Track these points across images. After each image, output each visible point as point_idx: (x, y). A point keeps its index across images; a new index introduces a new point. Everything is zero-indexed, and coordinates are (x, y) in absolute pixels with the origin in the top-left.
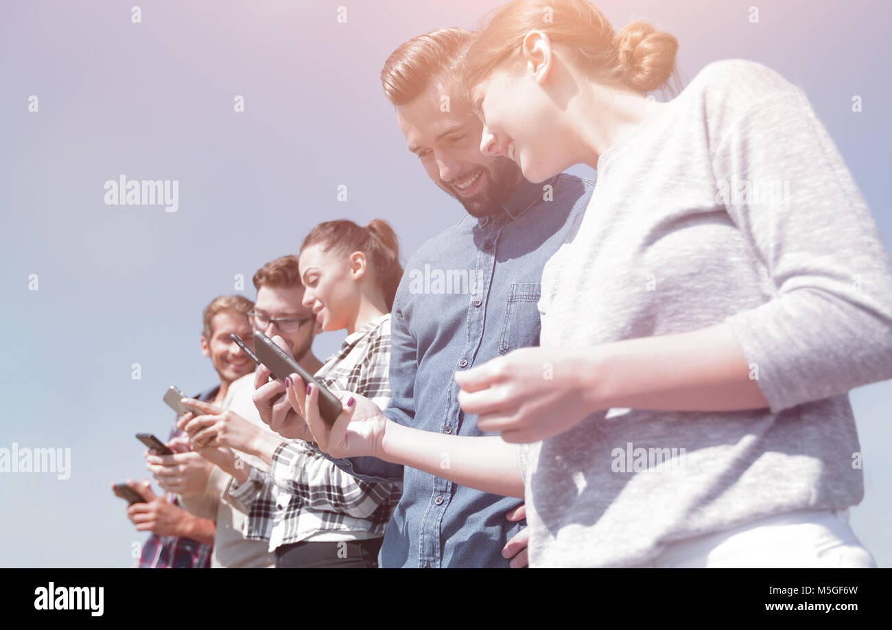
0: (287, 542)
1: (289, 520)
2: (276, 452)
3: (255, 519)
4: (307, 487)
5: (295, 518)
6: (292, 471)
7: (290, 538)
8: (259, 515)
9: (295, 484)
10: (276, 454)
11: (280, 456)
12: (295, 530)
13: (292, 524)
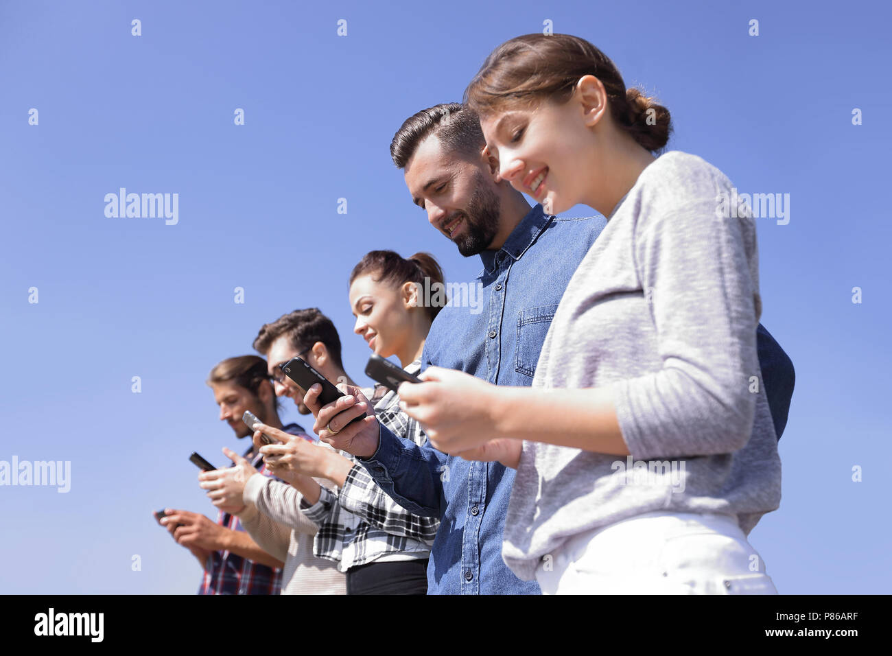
0: (357, 564)
1: (358, 543)
2: (349, 474)
3: (323, 540)
4: (384, 512)
5: (363, 541)
6: (369, 495)
7: (360, 560)
8: (327, 536)
9: (370, 507)
10: (350, 476)
11: (355, 479)
12: (363, 553)
13: (361, 547)
